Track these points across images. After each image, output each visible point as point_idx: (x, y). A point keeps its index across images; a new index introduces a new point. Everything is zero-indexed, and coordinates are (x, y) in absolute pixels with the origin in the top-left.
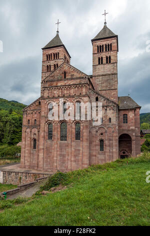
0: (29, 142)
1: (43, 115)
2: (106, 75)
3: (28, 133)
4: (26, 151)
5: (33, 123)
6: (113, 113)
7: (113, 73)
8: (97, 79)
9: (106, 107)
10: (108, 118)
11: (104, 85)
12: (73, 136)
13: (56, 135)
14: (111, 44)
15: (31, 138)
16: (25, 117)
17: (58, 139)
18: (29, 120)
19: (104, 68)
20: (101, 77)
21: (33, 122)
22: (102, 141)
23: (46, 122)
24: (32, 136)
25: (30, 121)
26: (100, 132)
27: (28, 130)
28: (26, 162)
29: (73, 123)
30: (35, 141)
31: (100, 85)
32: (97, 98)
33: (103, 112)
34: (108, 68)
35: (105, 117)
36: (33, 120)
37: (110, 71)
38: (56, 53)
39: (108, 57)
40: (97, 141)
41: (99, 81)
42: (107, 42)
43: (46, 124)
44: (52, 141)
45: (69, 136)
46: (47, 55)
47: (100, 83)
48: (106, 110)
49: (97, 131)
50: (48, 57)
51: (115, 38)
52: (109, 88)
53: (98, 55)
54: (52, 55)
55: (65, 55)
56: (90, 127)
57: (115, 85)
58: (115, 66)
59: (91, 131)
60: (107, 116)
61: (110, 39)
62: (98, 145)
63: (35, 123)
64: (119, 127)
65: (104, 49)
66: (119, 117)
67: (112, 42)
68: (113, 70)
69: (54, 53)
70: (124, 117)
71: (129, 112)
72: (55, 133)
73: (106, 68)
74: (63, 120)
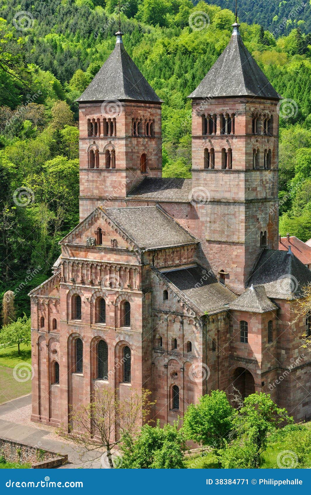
0: (46, 368)
1: (64, 319)
2: (219, 202)
3: (42, 348)
4: (43, 387)
5: (51, 328)
6: (194, 332)
8: (202, 209)
9: (181, 317)
10: (186, 342)
11: (216, 226)
12: (118, 373)
13: (88, 367)
14: (234, 116)
15: (49, 360)
16: (35, 309)
17: (92, 374)
18: (43, 319)
19: (217, 180)
20: (209, 206)
21: (51, 324)
23: (71, 335)
24: (51, 356)
25: (46, 321)
26: (171, 369)
27: (43, 341)
28: (42, 408)
29: (118, 347)
30: (57, 365)
31: (208, 225)
32: (166, 293)
33: (177, 326)
34: (226, 182)
35: (179, 338)
36: (51, 319)
37: (230, 191)
38: (110, 119)
39: (227, 151)
40: (166, 388)
41: (207, 215)
42: (226, 108)
43: (71, 338)
44: (83, 377)
45: (111, 372)
46: (89, 120)
47: (208, 219)
48: (182, 323)
49: (166, 367)
50: (92, 126)
51: (242, 99)
52: (228, 236)
53: (204, 141)
54: (102, 124)
55: (133, 119)
56: (155, 355)
57: (239, 232)
58: (241, 181)
59: (157, 363)
60: (183, 335)
61: (231, 99)
62: (168, 397)
63: (55, 327)
64: (232, 348)
65: (218, 127)
66: (231, 326)
67: (235, 111)
68: (236, 191)
69: (105, 119)
70: (242, 327)
71: (250, 318)
72: (86, 360)
73: (221, 183)
74: (100, 337)
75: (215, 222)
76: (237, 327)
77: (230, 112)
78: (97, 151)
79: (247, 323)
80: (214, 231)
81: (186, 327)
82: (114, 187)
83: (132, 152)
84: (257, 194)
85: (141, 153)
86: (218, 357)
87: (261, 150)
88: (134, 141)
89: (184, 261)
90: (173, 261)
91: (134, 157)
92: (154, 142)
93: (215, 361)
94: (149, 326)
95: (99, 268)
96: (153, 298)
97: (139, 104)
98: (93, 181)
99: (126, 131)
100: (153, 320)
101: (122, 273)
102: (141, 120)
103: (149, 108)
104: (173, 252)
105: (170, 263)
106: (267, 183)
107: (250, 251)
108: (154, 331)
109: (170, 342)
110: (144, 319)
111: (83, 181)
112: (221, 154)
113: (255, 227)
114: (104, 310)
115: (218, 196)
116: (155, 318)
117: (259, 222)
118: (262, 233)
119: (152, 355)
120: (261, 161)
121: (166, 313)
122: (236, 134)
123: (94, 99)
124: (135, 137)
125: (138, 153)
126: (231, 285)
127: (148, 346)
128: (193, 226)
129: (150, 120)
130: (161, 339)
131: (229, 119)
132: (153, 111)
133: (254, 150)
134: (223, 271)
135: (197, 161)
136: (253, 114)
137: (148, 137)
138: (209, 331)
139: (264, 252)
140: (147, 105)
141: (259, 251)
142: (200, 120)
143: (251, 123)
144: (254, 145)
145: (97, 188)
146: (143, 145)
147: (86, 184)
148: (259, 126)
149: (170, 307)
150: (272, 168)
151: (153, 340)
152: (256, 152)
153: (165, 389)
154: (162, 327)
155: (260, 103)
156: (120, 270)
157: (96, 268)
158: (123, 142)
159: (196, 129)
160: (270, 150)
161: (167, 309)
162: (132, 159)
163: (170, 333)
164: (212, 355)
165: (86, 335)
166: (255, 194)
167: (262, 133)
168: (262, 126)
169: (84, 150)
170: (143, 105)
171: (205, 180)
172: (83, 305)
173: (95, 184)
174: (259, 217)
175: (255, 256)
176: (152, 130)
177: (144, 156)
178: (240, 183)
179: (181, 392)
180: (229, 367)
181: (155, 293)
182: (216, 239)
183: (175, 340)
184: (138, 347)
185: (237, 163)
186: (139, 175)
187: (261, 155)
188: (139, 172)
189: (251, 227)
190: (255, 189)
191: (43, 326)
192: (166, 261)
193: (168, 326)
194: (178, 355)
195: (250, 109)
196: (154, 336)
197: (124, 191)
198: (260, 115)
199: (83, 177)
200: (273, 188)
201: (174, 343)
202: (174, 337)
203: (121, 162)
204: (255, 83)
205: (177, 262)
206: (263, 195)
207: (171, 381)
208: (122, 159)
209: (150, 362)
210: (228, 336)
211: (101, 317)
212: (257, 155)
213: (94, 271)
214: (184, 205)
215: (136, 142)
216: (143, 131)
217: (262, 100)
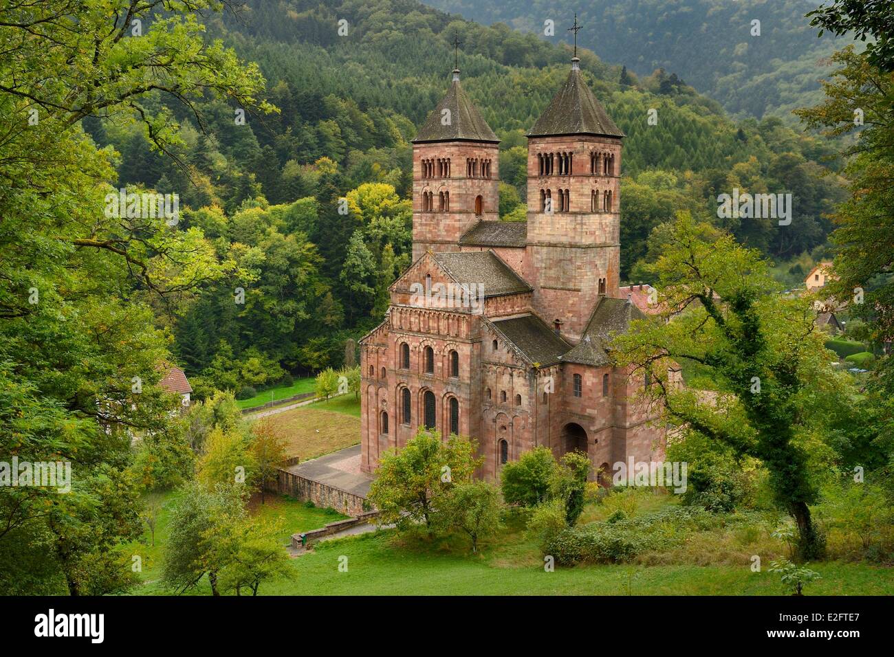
0: (375, 418)
1: (392, 367)
2: (555, 246)
3: (371, 397)
4: (371, 437)
5: (380, 376)
6: (524, 385)
7: (573, 242)
8: (537, 253)
9: (511, 368)
10: (515, 395)
11: (552, 273)
12: (445, 426)
13: (416, 418)
14: (571, 153)
15: (377, 409)
16: (365, 357)
17: (420, 425)
18: (372, 367)
19: (553, 223)
20: (545, 250)
21: (380, 373)
22: (504, 443)
23: (399, 385)
24: (380, 405)
25: (375, 369)
26: (500, 422)
27: (372, 389)
28: (371, 459)
29: (445, 398)
30: (385, 415)
31: (543, 271)
32: (495, 342)
33: (506, 378)
34: (562, 225)
35: (509, 390)
36: (380, 367)
37: (566, 235)
38: (444, 159)
39: (564, 192)
40: (494, 442)
41: (542, 261)
42: (562, 147)
43: (399, 388)
44: (411, 428)
45: (438, 424)
46: (423, 161)
47: (544, 265)
48: (511, 375)
49: (494, 421)
50: (426, 167)
51: (580, 137)
52: (563, 283)
53: (540, 181)
54: (436, 164)
55: (468, 159)
56: (483, 408)
57: (575, 279)
58: (578, 224)
59: (485, 416)
60: (513, 388)
61: (568, 138)
62: (497, 451)
63: (384, 376)
64: (565, 403)
65: (555, 168)
66: (564, 379)
67: (572, 150)
68: (573, 235)
69: (439, 160)
70: (576, 381)
71: (585, 371)
72: (414, 412)
73: (557, 226)
74: (428, 388)
75: (550, 268)
76: (570, 380)
77: (567, 151)
78: (431, 193)
79: (581, 377)
80: (550, 278)
81: (515, 379)
82: (446, 231)
83: (466, 194)
84: (595, 239)
85: (476, 195)
86: (550, 412)
87: (601, 191)
88: (469, 183)
89: (517, 309)
90: (505, 309)
91: (468, 199)
92: (490, 184)
93: (546, 416)
94: (478, 377)
95: (427, 316)
96: (483, 348)
97: (475, 144)
98: (426, 225)
99: (460, 172)
100: (482, 371)
101: (450, 321)
102: (476, 159)
103: (485, 148)
104: (505, 300)
105: (501, 311)
106: (607, 226)
107: (587, 299)
108: (483, 382)
109: (499, 396)
110: (471, 371)
111: (417, 224)
112: (557, 195)
113: (593, 274)
114: (432, 360)
115: (553, 240)
116: (485, 369)
117: (597, 269)
118: (600, 280)
119: (480, 408)
120: (601, 203)
121: (496, 365)
122: (573, 174)
123: (429, 139)
124: (470, 178)
125: (473, 195)
126: (567, 335)
127: (476, 398)
128: (527, 272)
129: (486, 160)
130: (489, 391)
131: (567, 159)
132: (490, 151)
133: (593, 191)
134: (557, 320)
135: (533, 203)
136: (592, 153)
137: (484, 179)
138: (540, 384)
139: (604, 299)
140: (484, 145)
141: (597, 300)
142: (537, 160)
143: (590, 163)
144: (593, 186)
145: (430, 232)
146: (479, 187)
147: (419, 228)
148: (598, 165)
149: (500, 358)
150: (613, 211)
151: (481, 393)
152: (595, 194)
153: (494, 444)
154: (491, 379)
155: (600, 142)
156: (448, 318)
157: (424, 316)
158: (456, 184)
159: (531, 169)
160: (610, 191)
161: (497, 360)
162: (466, 202)
163: (500, 386)
164: (543, 410)
165: (414, 385)
166: (593, 238)
167: (602, 173)
168: (602, 165)
169: (417, 193)
170: (478, 144)
171: (540, 223)
172: (411, 354)
173: (428, 228)
174: (598, 262)
175: (592, 305)
176: (488, 170)
177: (479, 198)
178: (577, 226)
179: (510, 447)
180: (561, 422)
181: (484, 343)
182: (551, 286)
183: (504, 393)
184: (466, 400)
185: (575, 205)
186: (474, 219)
187: (601, 197)
188: (473, 215)
189: (589, 274)
190: (593, 233)
191: (372, 373)
192: (496, 308)
193: (497, 377)
194: (506, 409)
195: (588, 147)
196: (483, 388)
197: (458, 235)
198: (600, 154)
199: (417, 220)
200: (613, 232)
201: (503, 396)
202: (504, 389)
203: (454, 205)
204: (594, 119)
205: (509, 310)
206: (603, 240)
207: (499, 436)
208: (456, 202)
209: (478, 415)
210: (561, 389)
211: (430, 367)
212: (596, 196)
213: (422, 319)
214: (518, 250)
215: (470, 184)
216: (479, 172)
217: (602, 139)
